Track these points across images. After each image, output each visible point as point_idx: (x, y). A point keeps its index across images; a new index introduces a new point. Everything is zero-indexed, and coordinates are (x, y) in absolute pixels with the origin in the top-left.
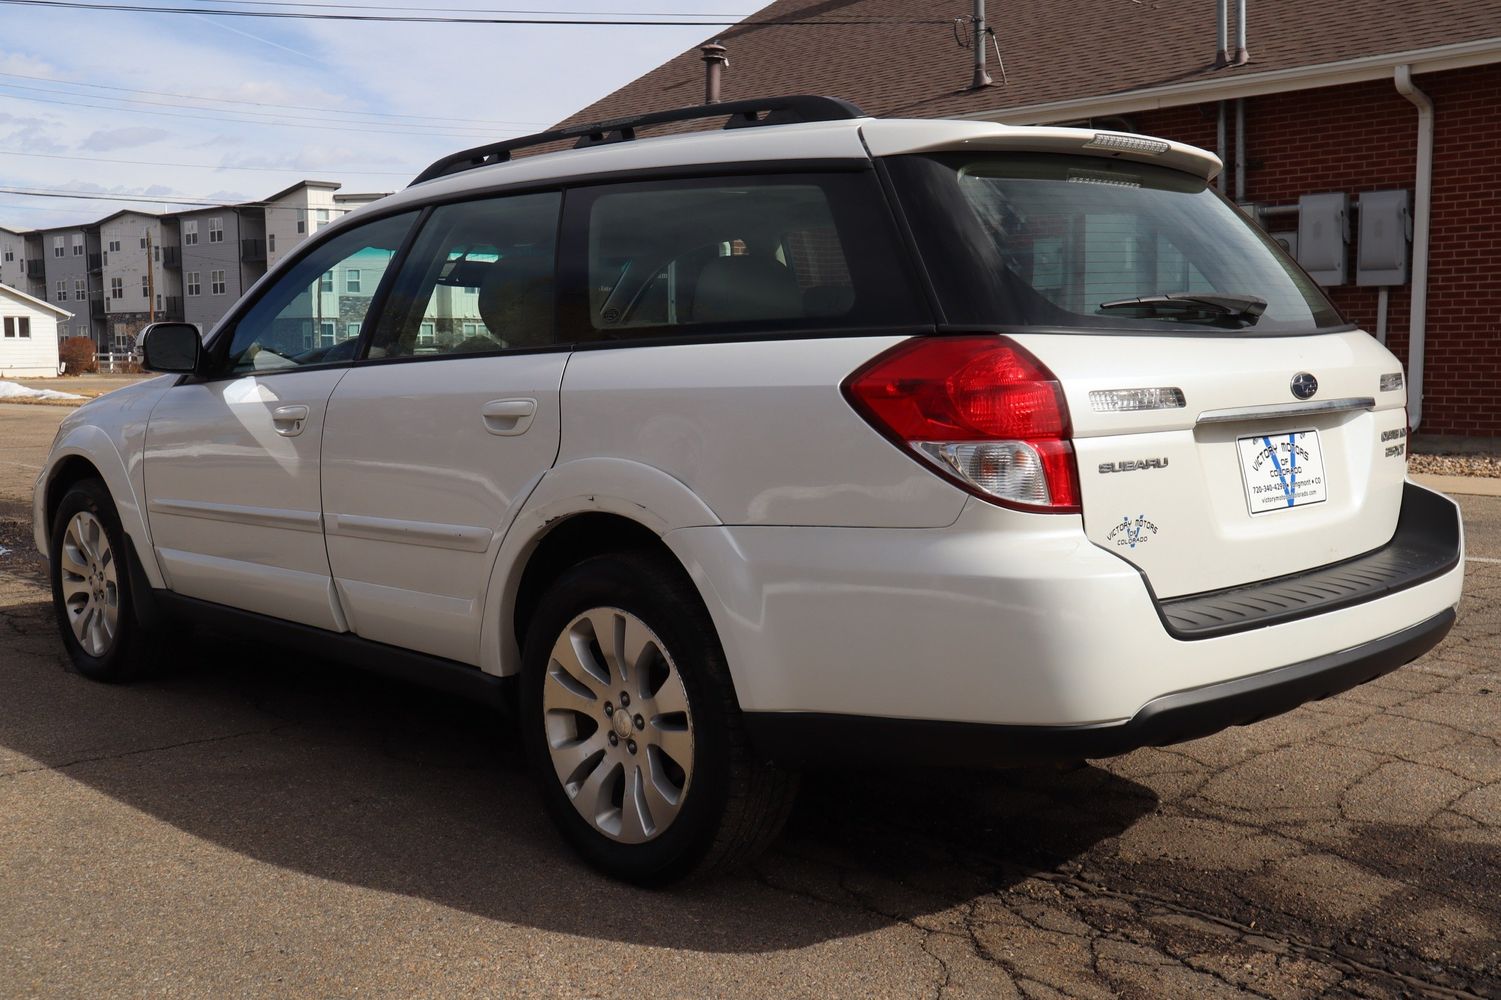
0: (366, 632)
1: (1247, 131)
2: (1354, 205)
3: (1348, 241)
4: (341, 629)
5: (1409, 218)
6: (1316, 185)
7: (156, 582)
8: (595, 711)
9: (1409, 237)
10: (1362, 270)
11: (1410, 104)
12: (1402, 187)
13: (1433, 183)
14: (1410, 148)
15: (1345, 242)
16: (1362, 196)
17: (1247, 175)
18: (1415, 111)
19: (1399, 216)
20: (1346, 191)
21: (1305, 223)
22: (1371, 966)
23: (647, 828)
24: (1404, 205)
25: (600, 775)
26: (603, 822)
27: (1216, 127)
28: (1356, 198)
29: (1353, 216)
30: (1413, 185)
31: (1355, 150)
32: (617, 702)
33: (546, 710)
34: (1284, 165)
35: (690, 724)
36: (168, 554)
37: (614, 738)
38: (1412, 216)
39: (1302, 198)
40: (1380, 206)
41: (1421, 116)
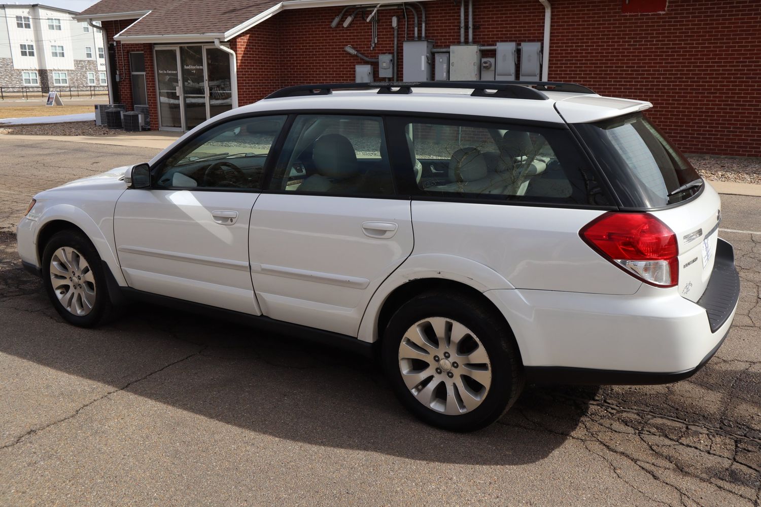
0: (275, 316)
1: (473, 12)
2: (518, 47)
3: (516, 63)
4: (259, 314)
5: (541, 55)
6: (502, 38)
7: (121, 283)
8: (428, 359)
9: (541, 63)
10: (522, 76)
11: (542, 5)
12: (538, 41)
13: (551, 40)
14: (541, 24)
15: (515, 64)
16: (523, 44)
17: (474, 32)
18: (544, 9)
19: (538, 53)
20: (515, 41)
21: (499, 55)
22: (738, 435)
23: (460, 409)
24: (540, 49)
25: (432, 386)
26: (435, 406)
27: (460, 9)
28: (520, 45)
29: (518, 52)
30: (543, 40)
31: (519, 24)
32: (441, 356)
33: (400, 358)
34: (489, 28)
35: (490, 368)
36: (131, 271)
37: (439, 371)
38: (542, 54)
39: (498, 44)
40: (529, 49)
41: (546, 11)
